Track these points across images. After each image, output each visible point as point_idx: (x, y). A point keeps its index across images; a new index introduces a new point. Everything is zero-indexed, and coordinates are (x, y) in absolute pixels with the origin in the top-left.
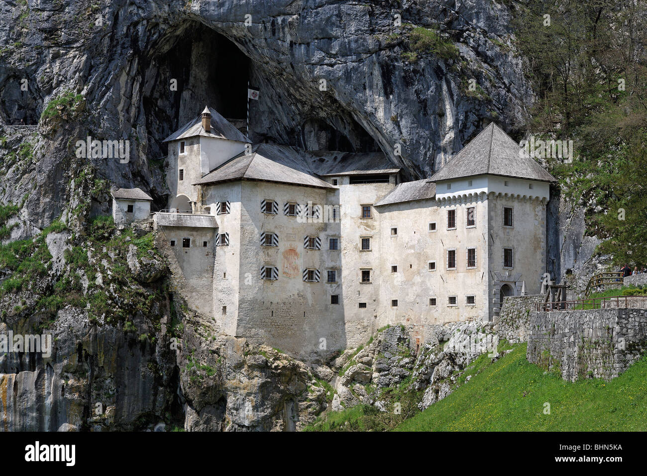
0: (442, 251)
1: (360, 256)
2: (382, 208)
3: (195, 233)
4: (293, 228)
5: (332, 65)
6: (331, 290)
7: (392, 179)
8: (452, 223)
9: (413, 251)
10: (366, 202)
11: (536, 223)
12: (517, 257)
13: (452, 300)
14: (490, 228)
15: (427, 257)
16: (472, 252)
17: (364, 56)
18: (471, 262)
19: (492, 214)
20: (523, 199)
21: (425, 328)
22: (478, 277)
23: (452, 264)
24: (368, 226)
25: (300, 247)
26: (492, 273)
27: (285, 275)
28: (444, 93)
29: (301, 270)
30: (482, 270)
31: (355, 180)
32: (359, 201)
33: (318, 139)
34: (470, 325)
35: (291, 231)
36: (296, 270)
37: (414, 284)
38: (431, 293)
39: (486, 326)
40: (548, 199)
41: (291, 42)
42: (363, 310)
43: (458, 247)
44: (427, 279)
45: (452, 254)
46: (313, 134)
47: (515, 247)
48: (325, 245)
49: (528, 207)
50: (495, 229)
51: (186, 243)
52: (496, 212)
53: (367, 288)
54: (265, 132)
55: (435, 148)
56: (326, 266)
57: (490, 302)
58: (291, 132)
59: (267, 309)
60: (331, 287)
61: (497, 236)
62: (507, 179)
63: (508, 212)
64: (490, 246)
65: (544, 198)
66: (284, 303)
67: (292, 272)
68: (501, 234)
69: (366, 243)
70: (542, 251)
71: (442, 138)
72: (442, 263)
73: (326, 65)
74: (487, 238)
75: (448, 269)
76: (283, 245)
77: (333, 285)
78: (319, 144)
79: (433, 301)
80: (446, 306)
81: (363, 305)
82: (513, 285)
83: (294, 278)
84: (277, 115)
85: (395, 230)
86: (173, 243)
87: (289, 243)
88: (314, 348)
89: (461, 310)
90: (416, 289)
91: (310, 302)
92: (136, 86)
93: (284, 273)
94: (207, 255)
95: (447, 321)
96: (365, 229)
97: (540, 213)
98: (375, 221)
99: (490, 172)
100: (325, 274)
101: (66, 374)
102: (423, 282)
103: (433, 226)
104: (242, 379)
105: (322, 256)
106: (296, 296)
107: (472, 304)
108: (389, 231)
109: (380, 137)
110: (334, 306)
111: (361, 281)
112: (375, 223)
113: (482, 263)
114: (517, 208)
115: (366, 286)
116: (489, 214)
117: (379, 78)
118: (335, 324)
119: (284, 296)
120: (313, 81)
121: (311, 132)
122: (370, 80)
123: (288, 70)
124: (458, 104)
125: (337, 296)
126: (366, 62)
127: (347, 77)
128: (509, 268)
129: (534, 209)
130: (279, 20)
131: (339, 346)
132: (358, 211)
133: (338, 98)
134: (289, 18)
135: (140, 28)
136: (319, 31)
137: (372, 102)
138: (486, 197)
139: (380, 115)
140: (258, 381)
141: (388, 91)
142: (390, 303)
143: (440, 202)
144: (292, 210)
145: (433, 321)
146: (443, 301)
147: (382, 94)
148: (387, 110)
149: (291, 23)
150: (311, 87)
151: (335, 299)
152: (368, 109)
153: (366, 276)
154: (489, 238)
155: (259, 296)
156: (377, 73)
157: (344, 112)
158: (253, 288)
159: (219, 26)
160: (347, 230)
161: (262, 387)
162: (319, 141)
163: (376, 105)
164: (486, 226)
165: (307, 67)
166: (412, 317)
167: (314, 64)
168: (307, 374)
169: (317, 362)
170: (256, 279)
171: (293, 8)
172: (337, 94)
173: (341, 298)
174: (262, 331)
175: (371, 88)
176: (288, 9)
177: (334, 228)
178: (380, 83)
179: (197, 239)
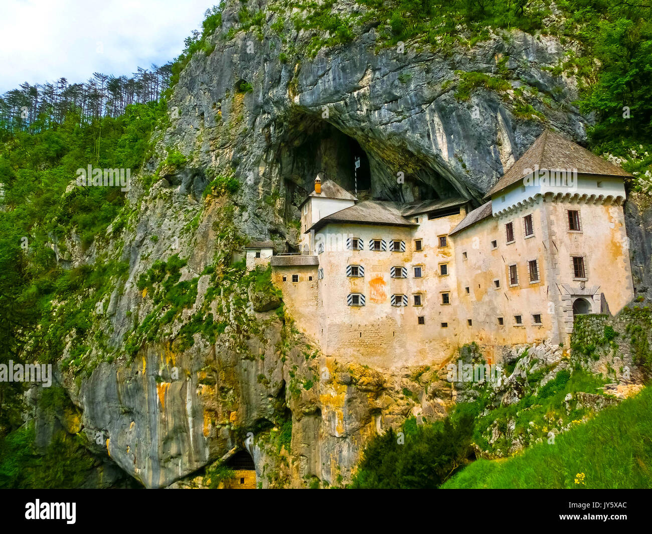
0: (504, 267)
1: (440, 281)
2: (454, 235)
3: (302, 271)
4: (379, 260)
5: (400, 121)
6: (418, 312)
7: (462, 211)
8: (510, 237)
9: (480, 271)
10: (442, 233)
11: (612, 226)
12: (590, 266)
13: (518, 319)
14: (551, 234)
15: (492, 276)
16: (533, 264)
17: (424, 107)
18: (534, 275)
19: (552, 218)
20: (591, 200)
21: (495, 350)
22: (542, 293)
23: (514, 280)
24: (445, 254)
25: (387, 276)
26: (560, 287)
27: (372, 301)
28: (500, 123)
29: (389, 296)
30: (546, 284)
31: (433, 215)
32: (436, 233)
33: (413, 192)
34: (538, 348)
35: (376, 263)
36: (383, 297)
37: (483, 303)
38: (498, 312)
39: (556, 350)
40: (624, 197)
41: (367, 110)
42: (444, 329)
43: (518, 261)
44: (494, 298)
46: (409, 190)
47: (588, 254)
48: (411, 273)
49: (599, 209)
50: (557, 235)
51: (295, 279)
52: (556, 216)
53: (447, 309)
54: (380, 196)
55: (499, 176)
56: (413, 291)
57: (559, 322)
58: (394, 192)
59: (355, 331)
60: (418, 309)
61: (561, 243)
63: (573, 215)
64: (552, 254)
65: (619, 198)
66: (373, 326)
67: (379, 298)
68: (566, 239)
69: (444, 269)
70: (623, 257)
71: (503, 165)
72: (505, 282)
73: (396, 121)
74: (548, 246)
75: (511, 286)
76: (369, 276)
77: (420, 307)
78: (414, 197)
79: (501, 321)
80: (512, 325)
81: (444, 325)
82: (589, 300)
83: (382, 303)
84: (383, 181)
85: (465, 254)
86: (285, 279)
87: (376, 273)
88: (405, 364)
89: (527, 330)
90: (486, 308)
91: (399, 323)
92: (275, 169)
93: (371, 299)
94: (312, 287)
95: (514, 342)
96: (443, 257)
97: (616, 215)
98: (450, 248)
100: (412, 298)
101: (200, 385)
102: (491, 301)
103: (495, 243)
104: (332, 394)
105: (409, 283)
106: (385, 319)
107: (539, 324)
108: (461, 256)
109: (450, 176)
110: (421, 326)
111: (442, 303)
112: (450, 251)
113: (545, 275)
114: (584, 211)
115: (446, 307)
116: (548, 218)
117: (440, 123)
118: (423, 341)
119: (372, 319)
120: (389, 139)
121: (406, 188)
122: (433, 128)
123: (370, 135)
124: (514, 129)
125: (423, 317)
126: (427, 111)
127: (413, 128)
128: (581, 279)
129: (607, 211)
130: (355, 94)
131: (427, 362)
132: (437, 242)
133: (410, 149)
134: (362, 91)
135: (272, 128)
136: (387, 96)
137: (436, 144)
138: (542, 199)
139: (445, 154)
140: (345, 396)
141: (448, 132)
142: (466, 323)
143: (498, 217)
144: (377, 245)
145: (502, 341)
146: (510, 321)
147: (444, 137)
148: (450, 149)
149: (364, 95)
150: (390, 145)
151: (421, 320)
152: (435, 151)
153: (446, 299)
154: (551, 246)
155: (347, 320)
156: (437, 120)
157: (424, 164)
158: (341, 313)
159: (315, 110)
160: (428, 259)
161: (349, 401)
162: (413, 194)
163: (440, 146)
164: (547, 232)
165: (382, 127)
166: (484, 336)
167: (386, 124)
168: (394, 388)
169: (407, 376)
170: (343, 305)
171: (364, 82)
172: (408, 146)
173: (426, 319)
174: (351, 351)
175: (434, 132)
176: (360, 84)
177: (418, 258)
178: (441, 128)
179: (303, 275)
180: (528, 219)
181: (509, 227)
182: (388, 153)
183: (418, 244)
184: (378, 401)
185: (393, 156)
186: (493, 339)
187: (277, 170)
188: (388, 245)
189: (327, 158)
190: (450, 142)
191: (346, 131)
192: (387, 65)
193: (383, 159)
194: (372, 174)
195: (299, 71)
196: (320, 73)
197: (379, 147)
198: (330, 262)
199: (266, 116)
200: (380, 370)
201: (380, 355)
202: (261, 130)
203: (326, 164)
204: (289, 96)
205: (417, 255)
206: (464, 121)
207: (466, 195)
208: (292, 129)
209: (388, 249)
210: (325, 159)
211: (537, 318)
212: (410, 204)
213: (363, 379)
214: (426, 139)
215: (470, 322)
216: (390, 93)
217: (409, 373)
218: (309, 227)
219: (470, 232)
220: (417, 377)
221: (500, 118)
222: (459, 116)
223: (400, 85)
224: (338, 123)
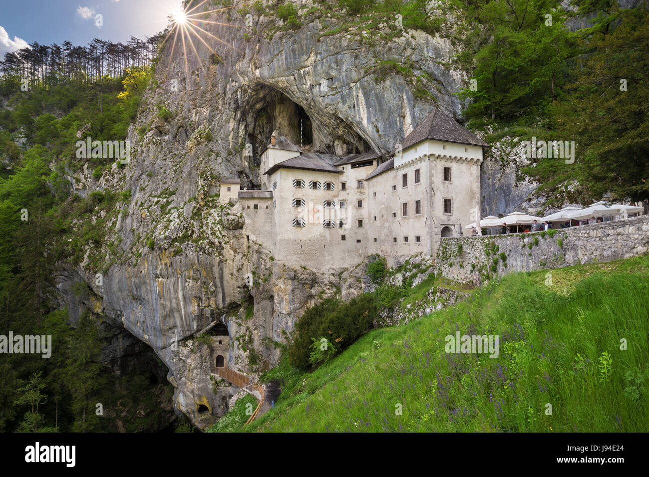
0: (399, 204)
1: (357, 211)
2: (368, 180)
3: (261, 201)
4: (316, 196)
5: (334, 95)
6: (341, 232)
7: (375, 163)
8: (405, 184)
9: (383, 206)
10: (360, 178)
11: (472, 179)
12: (455, 205)
13: (406, 239)
14: (431, 183)
15: (391, 209)
16: (418, 203)
17: (352, 85)
18: (418, 211)
19: (433, 171)
20: (460, 160)
21: (391, 258)
22: (422, 222)
23: (405, 213)
24: (361, 193)
26: (434, 218)
28: (405, 101)
30: (426, 216)
31: (354, 166)
32: (356, 178)
34: (417, 258)
35: (314, 198)
37: (384, 227)
38: (394, 234)
39: (428, 260)
40: (481, 160)
41: (310, 85)
42: (359, 244)
43: (409, 200)
44: (391, 224)
45: (405, 205)
47: (454, 198)
49: (464, 167)
50: (436, 184)
51: (256, 207)
52: (436, 170)
53: (361, 230)
55: (401, 140)
57: (431, 241)
58: (329, 147)
59: (298, 244)
60: (341, 230)
61: (437, 189)
62: (445, 144)
63: (447, 171)
64: (431, 197)
65: (478, 160)
66: (310, 241)
68: (441, 187)
69: (360, 203)
70: (477, 200)
71: (405, 132)
72: (399, 214)
73: (331, 95)
74: (429, 191)
75: (403, 217)
77: (343, 229)
78: (343, 151)
79: (395, 239)
80: (402, 243)
81: (359, 241)
82: (452, 227)
83: (317, 225)
84: (321, 138)
85: (375, 194)
86: (248, 207)
88: (331, 266)
89: (412, 246)
90: (386, 231)
91: (328, 240)
92: (241, 126)
94: (268, 214)
95: (402, 254)
96: (360, 195)
97: (475, 172)
98: (365, 189)
99: (430, 137)
101: (188, 280)
102: (389, 227)
103: (395, 187)
104: (281, 286)
106: (318, 236)
107: (419, 242)
108: (372, 195)
109: (368, 138)
110: (343, 241)
111: (358, 227)
112: (365, 191)
113: (425, 210)
114: (455, 168)
115: (361, 229)
116: (430, 172)
117: (363, 98)
118: (344, 252)
119: (310, 236)
120: (326, 108)
121: (338, 145)
122: (358, 100)
123: (312, 104)
124: (414, 106)
125: (344, 236)
126: (354, 89)
127: (343, 101)
128: (449, 214)
129: (470, 169)
130: (302, 71)
131: (346, 266)
132: (356, 184)
133: (340, 116)
134: (307, 69)
135: (239, 94)
136: (325, 74)
137: (359, 114)
138: (427, 158)
139: (365, 122)
140: (290, 288)
141: (368, 105)
142: (373, 240)
143: (397, 169)
144: (315, 185)
145: (395, 253)
146: (401, 240)
147: (365, 109)
148: (369, 118)
149: (308, 73)
150: (326, 113)
151: (343, 238)
152: (358, 119)
153: (360, 223)
154: (431, 191)
155: (292, 237)
156: (361, 95)
157: (351, 128)
158: (288, 232)
159: (271, 82)
160: (350, 196)
161: (293, 290)
162: (342, 149)
163: (362, 116)
164: (429, 181)
165: (321, 99)
166: (384, 249)
167: (324, 96)
168: (324, 282)
169: (333, 274)
170: (290, 226)
171: (309, 63)
172: (339, 114)
173: (347, 237)
174: (295, 257)
175: (358, 105)
176: (306, 64)
177: (343, 195)
178: (364, 102)
179: (262, 205)
180: (417, 172)
181: (405, 176)
182: (325, 118)
183: (344, 186)
184: (312, 291)
185: (328, 121)
186: (389, 252)
187: (243, 127)
188: (322, 185)
189: (282, 119)
190: (369, 113)
191: (295, 100)
192: (326, 51)
193: (321, 123)
194: (314, 133)
195: (259, 50)
196: (276, 52)
197: (318, 114)
198: (281, 196)
199: (234, 84)
200: (314, 270)
201: (315, 260)
202: (230, 95)
203: (280, 123)
204: (252, 69)
205: (343, 193)
206: (379, 98)
207: (378, 152)
208: (254, 95)
209: (322, 188)
210: (279, 120)
211: (418, 239)
212: (340, 156)
213: (303, 276)
214: (353, 109)
215: (375, 239)
216: (328, 73)
217: (334, 272)
218: (267, 170)
219: (379, 178)
220: (340, 275)
221: (405, 97)
222: (376, 94)
223: (335, 67)
224: (288, 93)
